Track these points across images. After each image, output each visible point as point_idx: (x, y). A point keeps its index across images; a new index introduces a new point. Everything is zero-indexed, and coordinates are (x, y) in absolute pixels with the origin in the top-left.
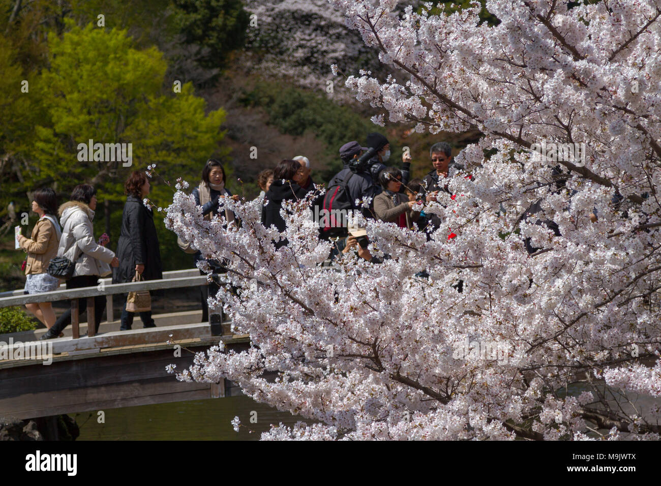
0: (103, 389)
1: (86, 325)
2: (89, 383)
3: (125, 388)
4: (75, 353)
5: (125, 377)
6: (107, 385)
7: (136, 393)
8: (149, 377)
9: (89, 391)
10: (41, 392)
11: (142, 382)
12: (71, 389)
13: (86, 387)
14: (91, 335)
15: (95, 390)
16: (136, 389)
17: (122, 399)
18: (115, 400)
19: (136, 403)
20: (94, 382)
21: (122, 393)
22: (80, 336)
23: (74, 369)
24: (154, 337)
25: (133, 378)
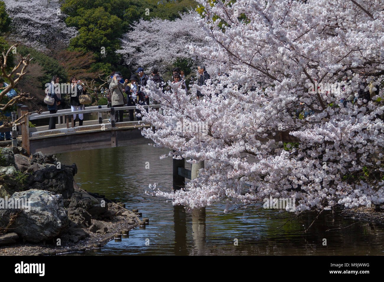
0: (77, 144)
1: (71, 123)
2: (72, 143)
3: (84, 144)
4: (67, 133)
5: (84, 141)
6: (78, 143)
7: (87, 146)
8: (92, 140)
9: (72, 145)
10: (56, 145)
11: (89, 142)
12: (66, 145)
13: (71, 144)
14: (73, 127)
15: (74, 145)
16: (87, 145)
17: (83, 148)
18: (80, 148)
19: (87, 149)
20: (74, 142)
21: (83, 146)
22: (69, 127)
23: (67, 138)
24: (93, 128)
25: (86, 141)
